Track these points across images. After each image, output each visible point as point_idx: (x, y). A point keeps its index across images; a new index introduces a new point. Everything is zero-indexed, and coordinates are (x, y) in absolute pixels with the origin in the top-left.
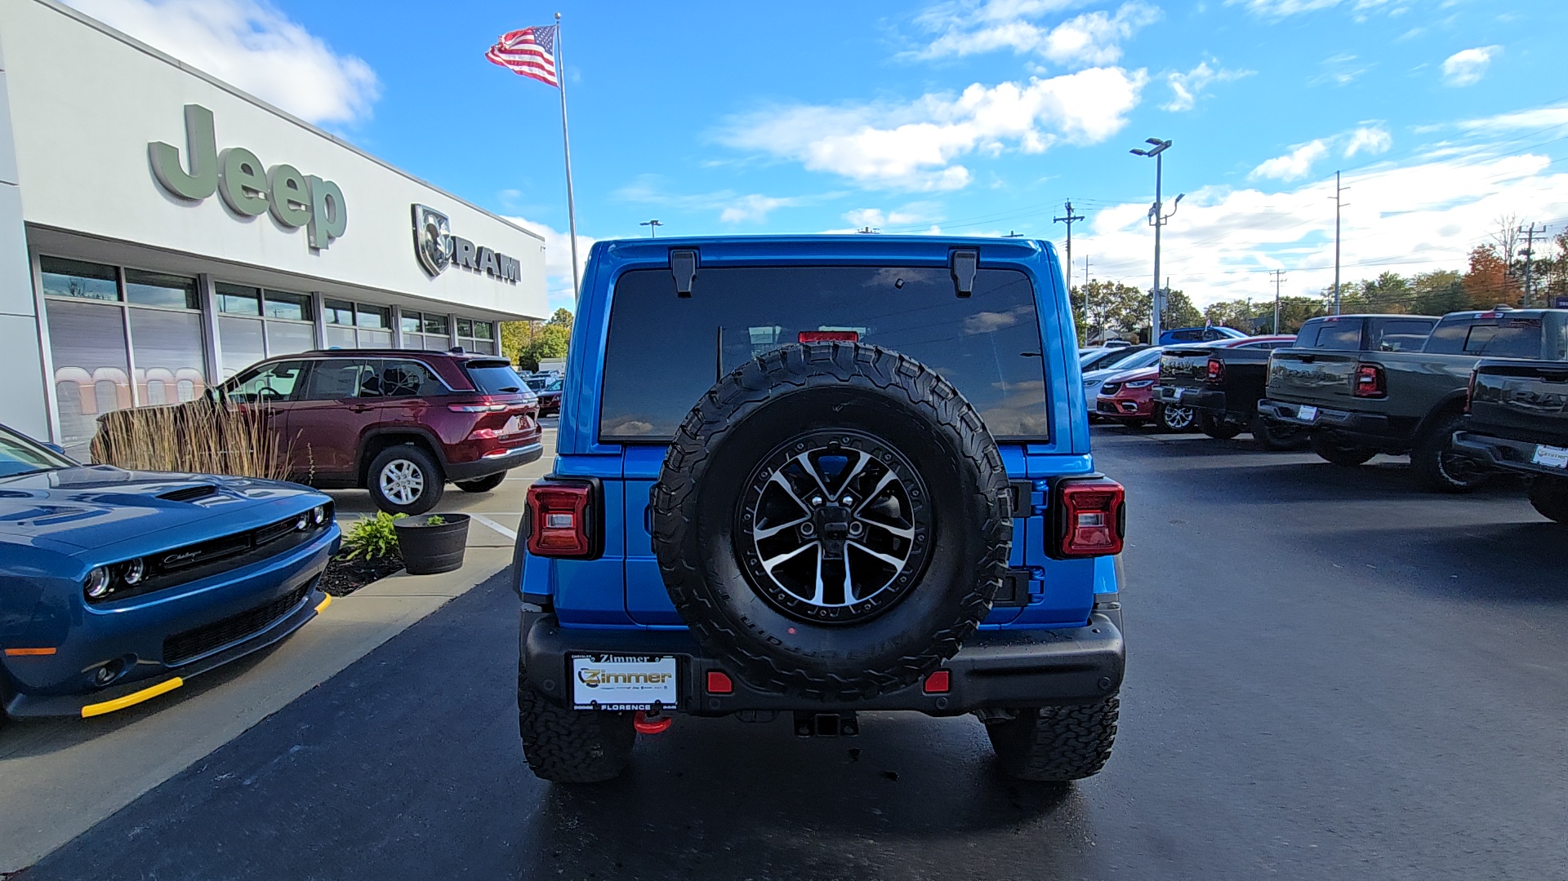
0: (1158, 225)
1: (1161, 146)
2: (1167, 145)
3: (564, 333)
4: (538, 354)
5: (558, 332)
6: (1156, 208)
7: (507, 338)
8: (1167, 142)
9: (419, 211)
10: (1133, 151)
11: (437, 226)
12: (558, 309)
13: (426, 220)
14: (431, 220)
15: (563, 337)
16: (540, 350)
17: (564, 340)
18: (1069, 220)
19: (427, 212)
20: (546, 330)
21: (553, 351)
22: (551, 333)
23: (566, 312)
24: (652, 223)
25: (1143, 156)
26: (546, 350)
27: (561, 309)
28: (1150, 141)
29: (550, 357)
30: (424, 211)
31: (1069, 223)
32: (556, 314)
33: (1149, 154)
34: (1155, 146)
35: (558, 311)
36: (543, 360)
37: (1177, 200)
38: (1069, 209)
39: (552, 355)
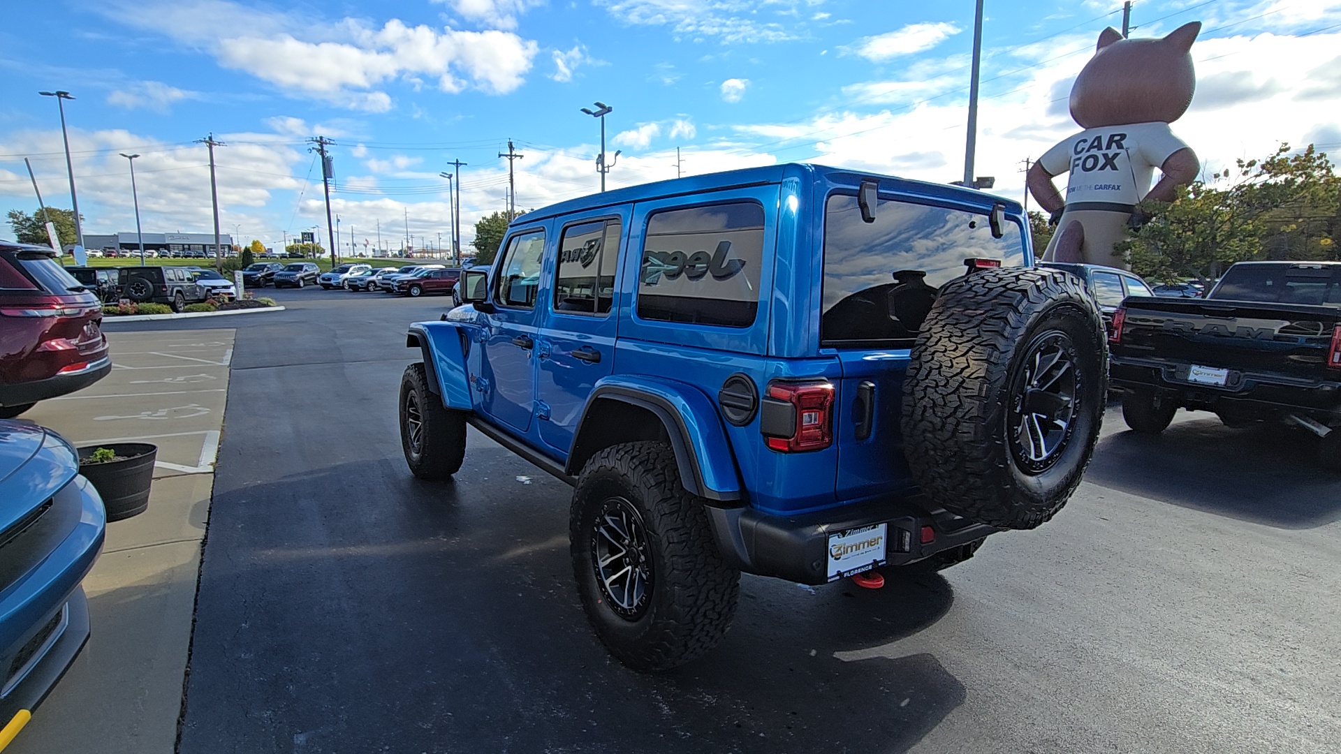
0: (603, 172)
1: (605, 110)
2: (609, 110)
6: (601, 159)
8: (609, 108)
10: (584, 110)
18: (511, 157)
24: (59, 94)
25: (590, 115)
28: (598, 104)
31: (511, 159)
33: (596, 115)
34: (600, 109)
37: (617, 154)
38: (511, 148)
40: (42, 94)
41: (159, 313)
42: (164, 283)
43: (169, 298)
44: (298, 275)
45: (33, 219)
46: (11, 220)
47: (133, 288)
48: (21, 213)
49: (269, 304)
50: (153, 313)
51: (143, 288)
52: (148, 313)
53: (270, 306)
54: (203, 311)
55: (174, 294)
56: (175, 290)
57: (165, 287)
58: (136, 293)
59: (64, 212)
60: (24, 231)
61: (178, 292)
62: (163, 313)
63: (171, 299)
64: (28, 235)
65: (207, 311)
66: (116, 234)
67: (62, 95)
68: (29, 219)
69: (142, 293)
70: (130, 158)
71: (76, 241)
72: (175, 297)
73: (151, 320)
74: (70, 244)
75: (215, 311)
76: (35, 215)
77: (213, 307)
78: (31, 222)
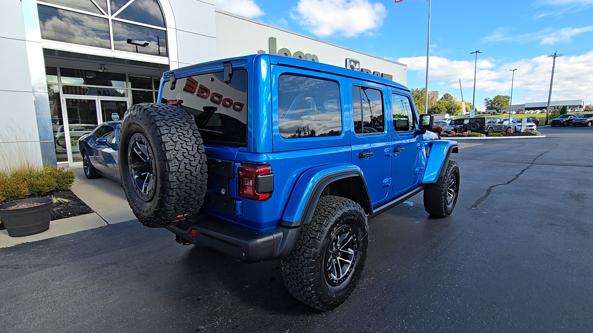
3: (446, 103)
4: (433, 112)
5: (443, 103)
7: (421, 106)
9: (348, 61)
11: (354, 66)
12: (445, 93)
13: (350, 63)
14: (352, 64)
15: (445, 105)
16: (434, 111)
17: (445, 106)
19: (351, 61)
20: (439, 102)
21: (439, 111)
22: (440, 104)
23: (448, 94)
24: (476, 52)
26: (437, 111)
27: (446, 93)
29: (438, 113)
30: (350, 61)
32: (444, 96)
35: (445, 94)
36: (435, 114)
39: (439, 113)
40: (471, 53)
41: (476, 136)
42: (485, 124)
43: (485, 130)
44: (588, 120)
45: (492, 101)
46: (485, 101)
47: (473, 126)
48: (489, 98)
49: (536, 134)
50: (474, 136)
51: (476, 126)
52: (472, 136)
53: (537, 135)
54: (496, 136)
55: (488, 129)
56: (489, 127)
57: (485, 126)
58: (473, 128)
59: (504, 96)
60: (489, 105)
61: (490, 128)
62: (478, 136)
63: (486, 131)
64: (490, 107)
65: (498, 136)
66: (525, 104)
67: (478, 52)
68: (491, 101)
69: (475, 128)
70: (513, 71)
71: (506, 108)
72: (489, 130)
73: (472, 139)
74: (504, 109)
75: (503, 136)
76: (494, 99)
77: (502, 135)
78: (492, 102)
